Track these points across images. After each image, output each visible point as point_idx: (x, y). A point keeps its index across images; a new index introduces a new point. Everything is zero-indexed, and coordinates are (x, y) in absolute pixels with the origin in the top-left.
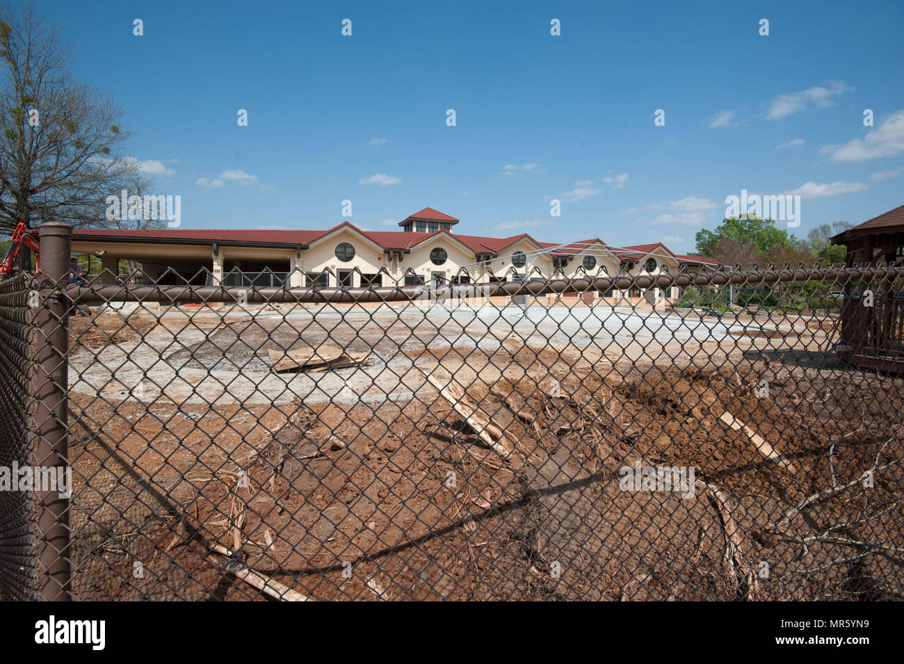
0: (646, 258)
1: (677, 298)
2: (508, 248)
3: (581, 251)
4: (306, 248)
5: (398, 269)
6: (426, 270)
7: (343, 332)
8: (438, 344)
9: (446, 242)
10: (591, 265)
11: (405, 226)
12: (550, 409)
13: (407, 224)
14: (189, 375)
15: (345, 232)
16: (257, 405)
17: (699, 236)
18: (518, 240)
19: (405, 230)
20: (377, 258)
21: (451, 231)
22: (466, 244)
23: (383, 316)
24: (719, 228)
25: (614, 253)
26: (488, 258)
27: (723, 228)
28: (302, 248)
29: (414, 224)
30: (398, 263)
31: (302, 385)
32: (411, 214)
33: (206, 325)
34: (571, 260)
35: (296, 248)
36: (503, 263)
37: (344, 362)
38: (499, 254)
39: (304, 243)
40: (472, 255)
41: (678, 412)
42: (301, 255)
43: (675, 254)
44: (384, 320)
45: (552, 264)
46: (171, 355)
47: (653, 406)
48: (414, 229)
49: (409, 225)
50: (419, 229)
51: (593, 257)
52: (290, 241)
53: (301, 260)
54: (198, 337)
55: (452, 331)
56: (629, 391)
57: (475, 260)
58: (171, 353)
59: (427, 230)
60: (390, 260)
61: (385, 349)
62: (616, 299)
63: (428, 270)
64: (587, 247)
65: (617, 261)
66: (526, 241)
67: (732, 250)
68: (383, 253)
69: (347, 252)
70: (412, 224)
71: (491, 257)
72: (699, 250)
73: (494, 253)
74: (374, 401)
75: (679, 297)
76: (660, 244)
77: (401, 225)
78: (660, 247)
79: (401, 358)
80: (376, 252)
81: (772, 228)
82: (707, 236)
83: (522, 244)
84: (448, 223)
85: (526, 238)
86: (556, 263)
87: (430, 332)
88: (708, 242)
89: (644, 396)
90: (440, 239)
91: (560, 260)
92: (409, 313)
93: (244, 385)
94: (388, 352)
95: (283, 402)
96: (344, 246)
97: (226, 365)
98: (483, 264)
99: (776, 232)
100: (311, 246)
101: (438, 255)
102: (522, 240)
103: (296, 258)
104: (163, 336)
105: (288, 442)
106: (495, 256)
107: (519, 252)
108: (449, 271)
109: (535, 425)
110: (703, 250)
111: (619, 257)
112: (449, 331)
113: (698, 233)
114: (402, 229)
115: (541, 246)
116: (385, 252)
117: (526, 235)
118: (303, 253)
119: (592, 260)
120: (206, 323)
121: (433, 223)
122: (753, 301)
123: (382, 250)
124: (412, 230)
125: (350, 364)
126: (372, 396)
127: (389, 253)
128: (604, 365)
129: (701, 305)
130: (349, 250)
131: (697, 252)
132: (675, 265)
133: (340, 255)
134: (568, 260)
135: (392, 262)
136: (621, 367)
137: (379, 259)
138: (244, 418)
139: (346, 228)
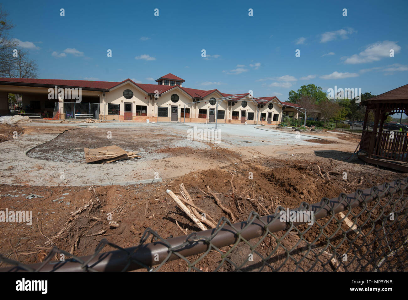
0: (268, 103)
1: (281, 121)
2: (208, 96)
3: (240, 99)
4: (108, 91)
5: (155, 103)
6: (168, 105)
7: (126, 136)
8: (174, 145)
9: (179, 91)
10: (245, 105)
11: (159, 82)
12: (240, 205)
13: (160, 81)
14: (37, 164)
15: (128, 84)
16: (72, 187)
17: (290, 93)
18: (213, 92)
19: (159, 84)
20: (145, 98)
21: (181, 86)
22: (188, 92)
23: (147, 128)
24: (299, 90)
25: (256, 100)
26: (198, 100)
27: (301, 90)
28: (105, 91)
29: (163, 81)
30: (155, 101)
31: (100, 172)
32: (162, 76)
33: (53, 131)
34: (236, 103)
35: (103, 91)
36: (205, 103)
37: (125, 157)
38: (204, 98)
39: (107, 89)
40: (191, 98)
41: (296, 192)
42: (105, 95)
43: (281, 101)
44: (148, 130)
45: (228, 104)
46: (30, 150)
47: (283, 187)
48: (163, 84)
49: (160, 82)
50: (166, 83)
51: (246, 102)
52: (99, 87)
53: (105, 97)
54: (47, 138)
55: (181, 137)
56: (270, 178)
57: (192, 101)
58: (30, 149)
59: (170, 85)
60: (151, 99)
61: (147, 147)
62: (255, 121)
63: (170, 105)
64: (244, 97)
65: (256, 104)
66: (217, 93)
67: (306, 101)
68: (147, 95)
69: (129, 94)
70: (162, 81)
71: (200, 99)
72: (290, 100)
73: (201, 98)
74: (140, 184)
75: (282, 121)
76: (275, 97)
77: (157, 81)
78: (275, 98)
79: (155, 154)
80: (144, 94)
81: (320, 91)
82: (293, 94)
83: (215, 94)
84: (180, 81)
85: (216, 91)
86: (229, 104)
87: (170, 138)
88: (294, 96)
89: (278, 181)
90: (176, 90)
91: (231, 102)
92: (160, 126)
93: (67, 172)
94: (149, 150)
95: (87, 185)
96: (128, 91)
97: (60, 157)
98: (196, 103)
99: (322, 93)
100: (110, 90)
101: (175, 97)
102: (215, 92)
103: (103, 97)
104: (28, 138)
105: (82, 226)
106: (202, 99)
107: (213, 98)
108: (180, 105)
109: (233, 216)
110: (292, 100)
111: (258, 102)
112: (179, 137)
113: (290, 92)
114: (157, 83)
115: (223, 95)
116: (148, 95)
117: (216, 90)
118: (106, 94)
119: (245, 103)
120: (53, 130)
121: (173, 81)
122: (313, 124)
123: (147, 94)
124: (162, 84)
125: (128, 158)
126: (139, 181)
127: (150, 95)
128: (254, 159)
129: (291, 125)
130: (130, 93)
131: (289, 100)
132: (281, 107)
133: (126, 95)
134: (235, 103)
135: (152, 100)
136: (263, 160)
137: (146, 98)
138: (62, 198)
139: (129, 82)
